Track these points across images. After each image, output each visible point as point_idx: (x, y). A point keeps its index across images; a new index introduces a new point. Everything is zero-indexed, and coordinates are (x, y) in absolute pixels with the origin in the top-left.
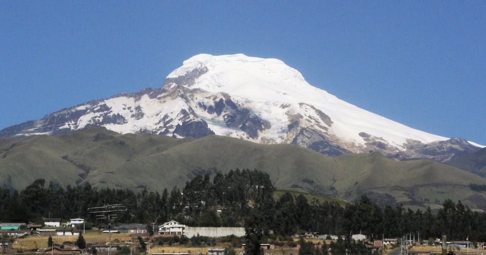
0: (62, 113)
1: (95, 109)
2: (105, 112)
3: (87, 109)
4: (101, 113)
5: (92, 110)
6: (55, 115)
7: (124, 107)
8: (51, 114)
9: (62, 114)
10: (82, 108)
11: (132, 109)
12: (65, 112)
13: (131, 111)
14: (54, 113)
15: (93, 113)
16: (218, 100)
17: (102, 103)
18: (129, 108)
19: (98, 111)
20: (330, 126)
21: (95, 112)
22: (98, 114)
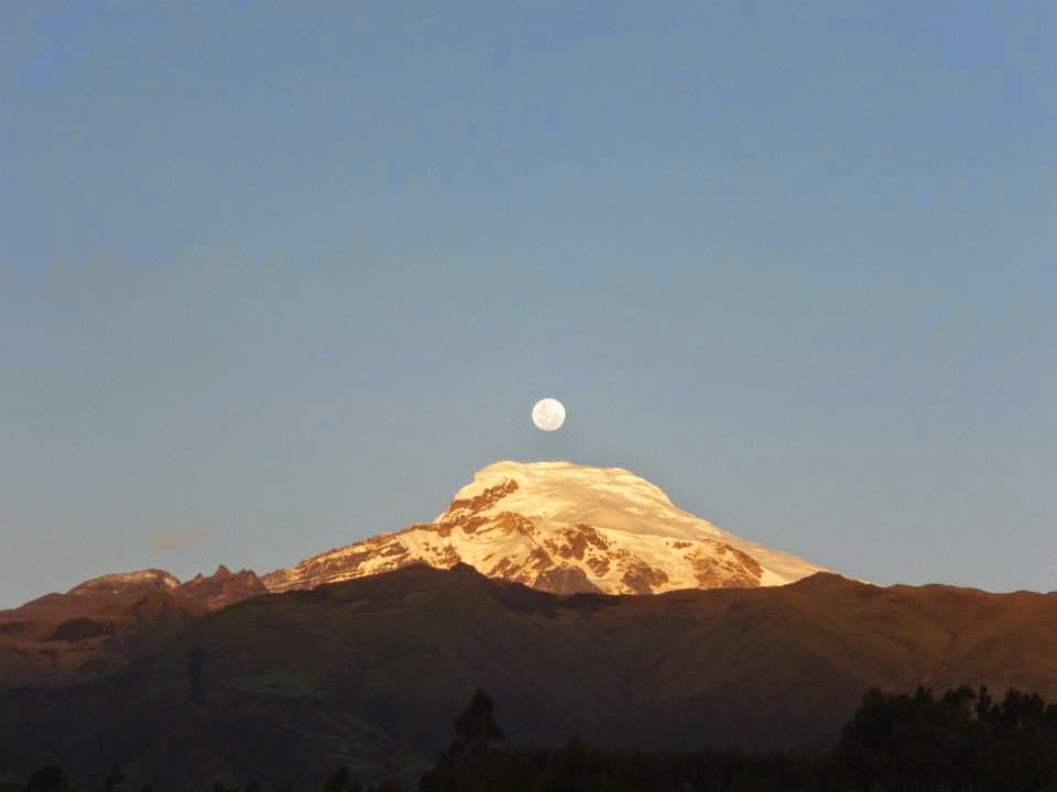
0: (330, 557)
1: (384, 551)
2: (399, 556)
3: (369, 552)
4: (394, 557)
5: (378, 552)
6: (320, 560)
7: (425, 547)
8: (312, 560)
9: (331, 560)
10: (361, 549)
11: (439, 551)
12: (336, 556)
13: (439, 554)
14: (317, 557)
15: (379, 557)
16: (573, 536)
17: (393, 542)
18: (435, 549)
19: (389, 553)
20: (760, 576)
21: (383, 556)
22: (389, 559)
